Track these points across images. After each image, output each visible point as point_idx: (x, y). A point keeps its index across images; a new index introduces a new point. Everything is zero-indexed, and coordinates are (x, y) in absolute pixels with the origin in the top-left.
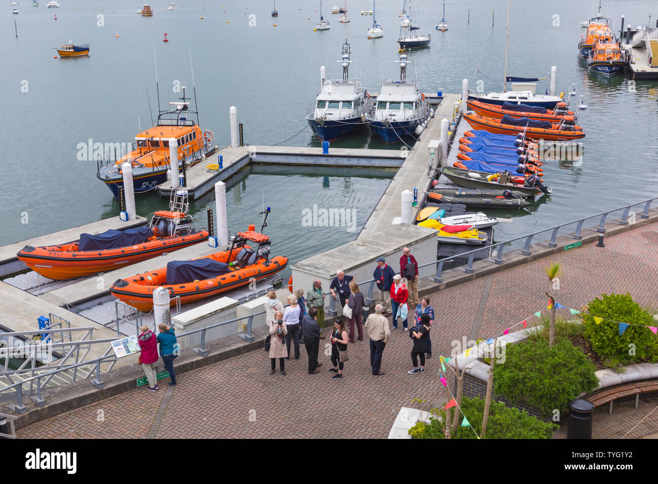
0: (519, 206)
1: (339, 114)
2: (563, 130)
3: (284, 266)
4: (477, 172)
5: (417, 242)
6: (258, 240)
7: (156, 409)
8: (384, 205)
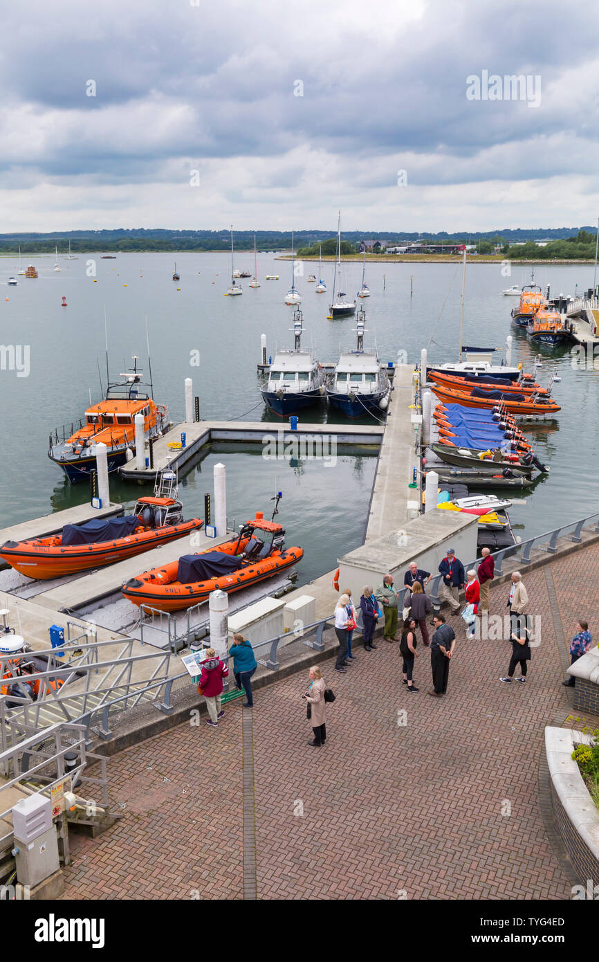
0: (522, 486)
1: (297, 387)
2: (538, 403)
3: (301, 558)
4: (466, 449)
5: (461, 529)
6: (272, 529)
7: (241, 737)
8: (381, 486)
